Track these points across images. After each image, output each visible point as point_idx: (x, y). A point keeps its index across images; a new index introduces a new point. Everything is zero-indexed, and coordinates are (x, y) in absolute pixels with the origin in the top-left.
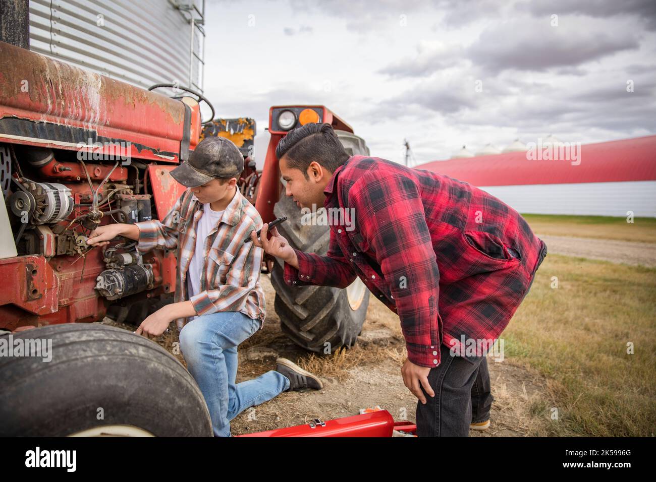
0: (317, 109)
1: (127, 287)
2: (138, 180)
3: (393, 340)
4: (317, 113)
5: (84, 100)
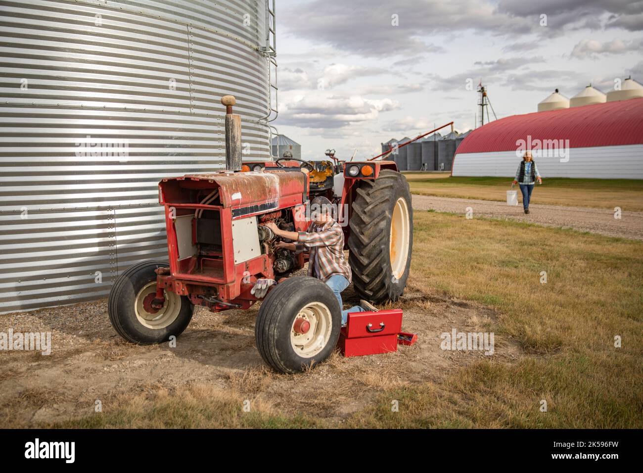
0: (372, 165)
2: (287, 216)
3: (423, 299)
4: (371, 167)
5: (275, 190)
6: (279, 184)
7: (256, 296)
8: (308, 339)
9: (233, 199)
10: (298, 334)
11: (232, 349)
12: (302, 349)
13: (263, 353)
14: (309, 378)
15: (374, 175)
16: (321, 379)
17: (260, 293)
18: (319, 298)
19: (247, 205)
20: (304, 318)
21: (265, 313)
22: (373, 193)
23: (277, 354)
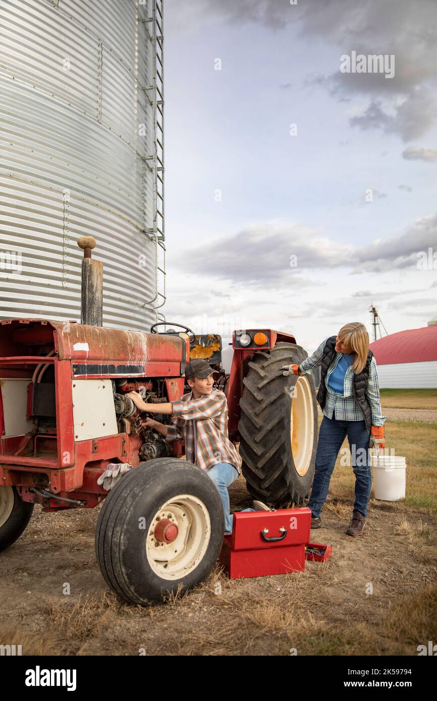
0: (266, 332)
1: (158, 453)
2: (159, 389)
3: (334, 502)
4: (266, 334)
5: (141, 350)
6: (147, 344)
7: (104, 487)
8: (176, 551)
9: (75, 350)
10: (160, 543)
11: (74, 566)
12: (166, 566)
13: (104, 571)
14: (172, 613)
15: (268, 344)
16: (190, 615)
17: (110, 483)
18: (190, 489)
19: (99, 362)
20: (170, 520)
21: (109, 509)
22: (268, 365)
23: (124, 575)
